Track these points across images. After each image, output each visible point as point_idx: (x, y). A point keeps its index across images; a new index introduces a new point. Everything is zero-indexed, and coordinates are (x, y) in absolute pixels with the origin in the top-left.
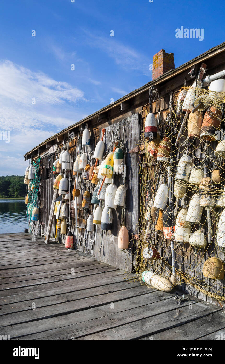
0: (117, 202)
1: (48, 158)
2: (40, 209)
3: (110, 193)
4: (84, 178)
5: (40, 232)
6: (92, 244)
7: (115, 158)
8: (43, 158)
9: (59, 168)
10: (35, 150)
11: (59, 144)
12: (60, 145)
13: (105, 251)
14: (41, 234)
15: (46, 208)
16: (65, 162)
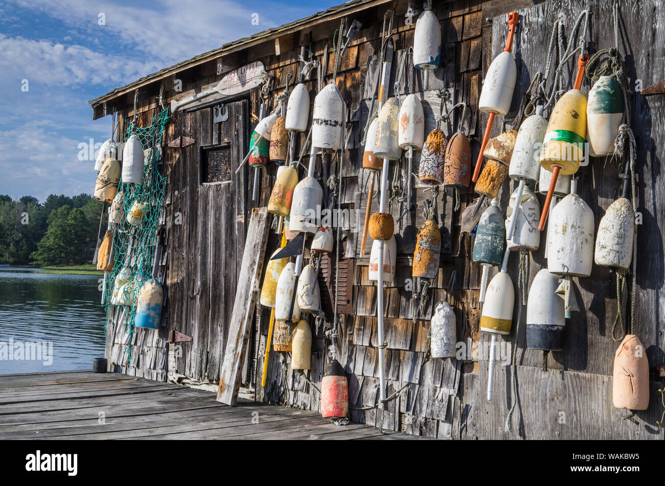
0: (612, 255)
1: (212, 111)
2: (164, 287)
3: (572, 226)
4: (426, 178)
5: (166, 368)
6: (445, 404)
7: (598, 109)
8: (184, 110)
9: (279, 145)
10: (152, 81)
11: (270, 64)
12: (273, 67)
13: (526, 421)
14: (169, 374)
15: (199, 283)
16: (326, 122)
